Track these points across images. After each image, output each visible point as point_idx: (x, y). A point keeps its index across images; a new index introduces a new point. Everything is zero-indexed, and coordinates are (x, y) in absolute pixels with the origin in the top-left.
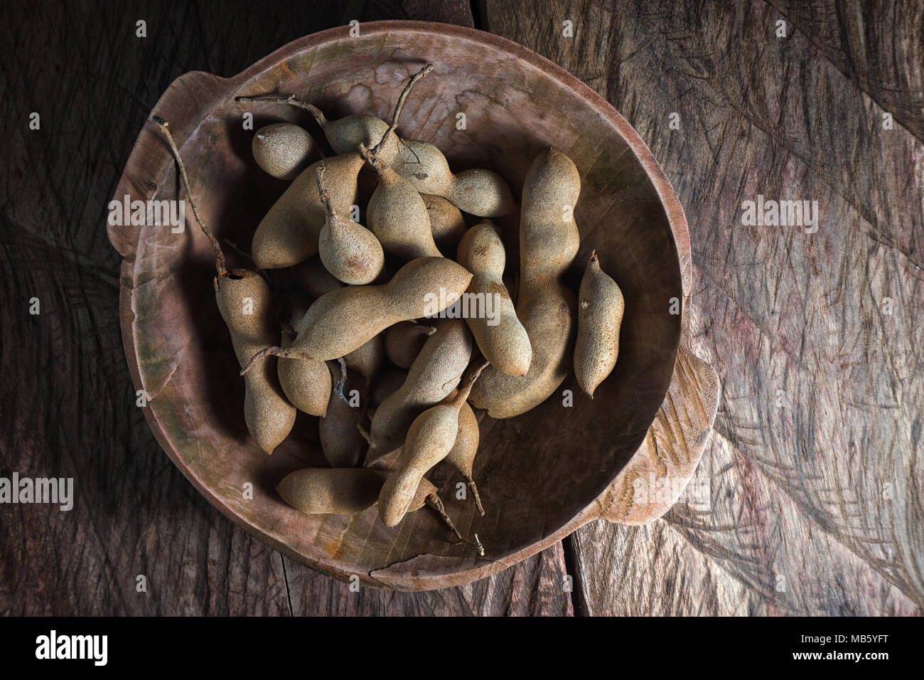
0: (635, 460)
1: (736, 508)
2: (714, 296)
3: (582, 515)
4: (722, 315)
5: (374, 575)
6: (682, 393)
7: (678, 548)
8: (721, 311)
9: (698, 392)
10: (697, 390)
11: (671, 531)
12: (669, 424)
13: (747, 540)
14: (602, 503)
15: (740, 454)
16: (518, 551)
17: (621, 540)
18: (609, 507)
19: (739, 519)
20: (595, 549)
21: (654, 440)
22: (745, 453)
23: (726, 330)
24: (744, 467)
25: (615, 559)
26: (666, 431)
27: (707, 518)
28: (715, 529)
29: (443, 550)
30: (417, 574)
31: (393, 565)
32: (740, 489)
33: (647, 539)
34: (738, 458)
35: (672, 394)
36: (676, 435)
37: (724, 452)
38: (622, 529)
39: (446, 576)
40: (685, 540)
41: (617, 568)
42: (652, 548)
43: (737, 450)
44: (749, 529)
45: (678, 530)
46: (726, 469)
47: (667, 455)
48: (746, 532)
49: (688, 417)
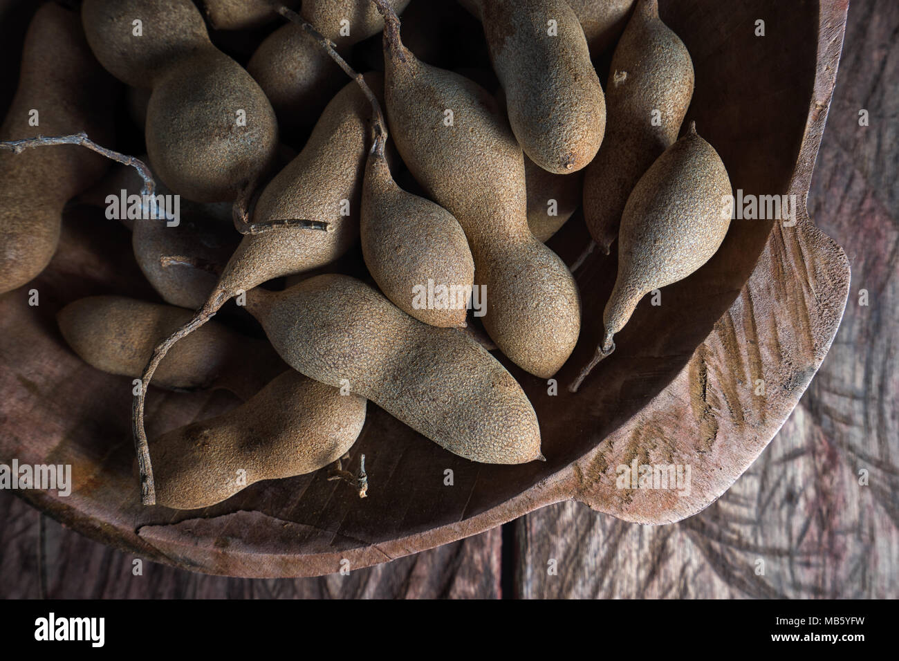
0: (661, 403)
1: (798, 522)
2: (832, 164)
3: (545, 489)
4: (838, 200)
5: (145, 533)
6: (773, 292)
7: (690, 571)
8: (838, 192)
9: (806, 295)
10: (805, 290)
11: (682, 540)
12: (736, 347)
13: (806, 576)
14: (584, 472)
15: (821, 436)
16: (415, 533)
17: (597, 540)
18: (597, 481)
19: (800, 540)
20: (552, 547)
21: (704, 371)
22: (829, 435)
23: (840, 226)
24: (824, 458)
25: (582, 569)
26: (728, 359)
27: (746, 531)
28: (755, 550)
29: (285, 509)
30: (225, 545)
31: (187, 522)
32: (811, 492)
33: (641, 546)
34: (817, 441)
35: (754, 291)
36: (746, 369)
37: (796, 428)
38: (603, 523)
39: (277, 556)
40: (703, 559)
41: (583, 584)
42: (646, 561)
43: (817, 429)
44: (813, 559)
45: (694, 540)
46: (792, 455)
47: (723, 402)
48: (808, 565)
49: (776, 340)
